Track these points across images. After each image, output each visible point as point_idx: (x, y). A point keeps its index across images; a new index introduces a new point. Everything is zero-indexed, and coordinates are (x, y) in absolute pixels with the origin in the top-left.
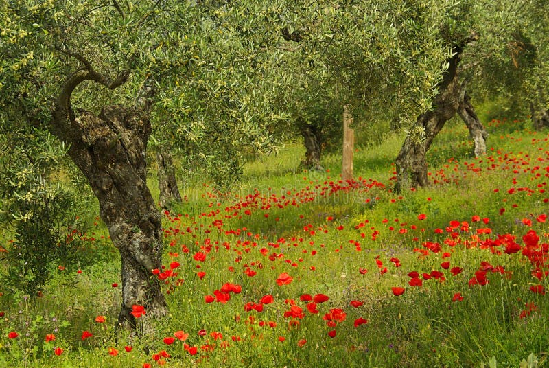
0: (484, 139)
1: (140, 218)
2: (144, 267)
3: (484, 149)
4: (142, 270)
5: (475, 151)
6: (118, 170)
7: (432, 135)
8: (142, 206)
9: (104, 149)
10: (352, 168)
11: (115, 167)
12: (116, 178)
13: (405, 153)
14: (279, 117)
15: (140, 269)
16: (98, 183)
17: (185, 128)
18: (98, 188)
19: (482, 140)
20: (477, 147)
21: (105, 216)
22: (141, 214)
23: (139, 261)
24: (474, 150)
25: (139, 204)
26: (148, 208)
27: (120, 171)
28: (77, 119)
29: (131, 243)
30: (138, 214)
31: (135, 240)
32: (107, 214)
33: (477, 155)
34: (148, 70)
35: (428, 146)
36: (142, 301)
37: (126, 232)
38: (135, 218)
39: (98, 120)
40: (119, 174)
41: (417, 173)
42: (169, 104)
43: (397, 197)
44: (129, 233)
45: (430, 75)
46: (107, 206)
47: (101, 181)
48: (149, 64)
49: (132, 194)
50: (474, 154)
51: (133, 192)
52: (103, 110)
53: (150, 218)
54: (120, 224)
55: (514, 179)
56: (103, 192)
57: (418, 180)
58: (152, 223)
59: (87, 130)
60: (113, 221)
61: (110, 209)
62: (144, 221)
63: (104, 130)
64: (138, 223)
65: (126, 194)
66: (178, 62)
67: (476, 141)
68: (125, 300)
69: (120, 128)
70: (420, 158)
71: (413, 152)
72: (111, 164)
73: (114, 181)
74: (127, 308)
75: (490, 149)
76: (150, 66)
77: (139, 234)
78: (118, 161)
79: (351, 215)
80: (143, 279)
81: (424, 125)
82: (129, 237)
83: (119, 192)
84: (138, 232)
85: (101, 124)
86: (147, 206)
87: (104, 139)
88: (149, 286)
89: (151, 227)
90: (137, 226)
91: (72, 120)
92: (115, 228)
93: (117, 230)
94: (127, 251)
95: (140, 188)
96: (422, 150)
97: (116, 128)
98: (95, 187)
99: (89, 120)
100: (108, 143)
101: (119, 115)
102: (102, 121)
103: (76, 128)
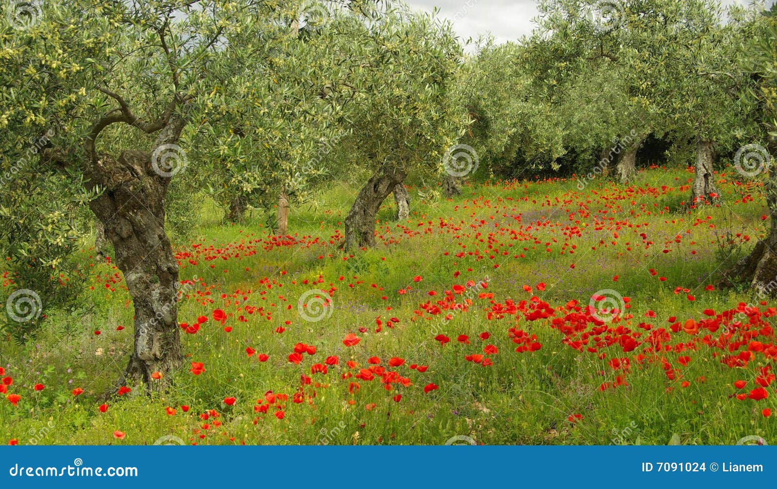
0: (408, 203)
1: (159, 268)
3: (408, 213)
7: (382, 198)
8: (162, 256)
9: (127, 195)
10: (286, 223)
11: (136, 214)
12: (137, 225)
13: (355, 213)
14: (318, 173)
16: (118, 229)
18: (117, 234)
19: (406, 204)
20: (401, 210)
21: (122, 264)
22: (159, 263)
23: (157, 312)
24: (398, 213)
25: (159, 254)
26: (167, 258)
27: (140, 218)
28: (99, 162)
29: (150, 294)
30: (156, 264)
31: (154, 290)
32: (123, 262)
33: (401, 218)
34: (204, 116)
35: (378, 208)
36: (158, 353)
37: (145, 282)
38: (153, 268)
39: (119, 165)
40: (140, 221)
41: (365, 233)
42: (226, 151)
43: (348, 255)
44: (147, 283)
45: (449, 140)
46: (125, 254)
47: (121, 228)
48: (205, 109)
49: (152, 243)
50: (397, 218)
51: (153, 240)
52: (122, 154)
53: (169, 269)
54: (138, 273)
55: (460, 244)
56: (122, 239)
57: (366, 240)
58: (171, 274)
59: (109, 174)
60: (130, 269)
61: (128, 258)
62: (163, 272)
63: (125, 175)
64: (157, 273)
65: (145, 242)
66: (236, 110)
67: (400, 204)
68: (139, 352)
69: (141, 174)
70: (369, 218)
71: (362, 213)
72: (133, 211)
73: (134, 230)
74: (141, 360)
75: (413, 214)
76: (206, 111)
77: (157, 285)
78: (140, 208)
79: (301, 271)
80: (159, 331)
81: (375, 187)
82: (147, 287)
83: (139, 239)
84: (157, 282)
85: (122, 169)
86: (166, 256)
87: (127, 185)
88: (165, 338)
89: (170, 277)
90: (156, 276)
91: (95, 162)
92: (133, 277)
93: (135, 280)
94: (144, 301)
95: (160, 238)
96: (371, 211)
97: (137, 174)
98: (114, 234)
99: (110, 163)
100: (131, 188)
101: (140, 160)
102: (122, 166)
103: (99, 171)
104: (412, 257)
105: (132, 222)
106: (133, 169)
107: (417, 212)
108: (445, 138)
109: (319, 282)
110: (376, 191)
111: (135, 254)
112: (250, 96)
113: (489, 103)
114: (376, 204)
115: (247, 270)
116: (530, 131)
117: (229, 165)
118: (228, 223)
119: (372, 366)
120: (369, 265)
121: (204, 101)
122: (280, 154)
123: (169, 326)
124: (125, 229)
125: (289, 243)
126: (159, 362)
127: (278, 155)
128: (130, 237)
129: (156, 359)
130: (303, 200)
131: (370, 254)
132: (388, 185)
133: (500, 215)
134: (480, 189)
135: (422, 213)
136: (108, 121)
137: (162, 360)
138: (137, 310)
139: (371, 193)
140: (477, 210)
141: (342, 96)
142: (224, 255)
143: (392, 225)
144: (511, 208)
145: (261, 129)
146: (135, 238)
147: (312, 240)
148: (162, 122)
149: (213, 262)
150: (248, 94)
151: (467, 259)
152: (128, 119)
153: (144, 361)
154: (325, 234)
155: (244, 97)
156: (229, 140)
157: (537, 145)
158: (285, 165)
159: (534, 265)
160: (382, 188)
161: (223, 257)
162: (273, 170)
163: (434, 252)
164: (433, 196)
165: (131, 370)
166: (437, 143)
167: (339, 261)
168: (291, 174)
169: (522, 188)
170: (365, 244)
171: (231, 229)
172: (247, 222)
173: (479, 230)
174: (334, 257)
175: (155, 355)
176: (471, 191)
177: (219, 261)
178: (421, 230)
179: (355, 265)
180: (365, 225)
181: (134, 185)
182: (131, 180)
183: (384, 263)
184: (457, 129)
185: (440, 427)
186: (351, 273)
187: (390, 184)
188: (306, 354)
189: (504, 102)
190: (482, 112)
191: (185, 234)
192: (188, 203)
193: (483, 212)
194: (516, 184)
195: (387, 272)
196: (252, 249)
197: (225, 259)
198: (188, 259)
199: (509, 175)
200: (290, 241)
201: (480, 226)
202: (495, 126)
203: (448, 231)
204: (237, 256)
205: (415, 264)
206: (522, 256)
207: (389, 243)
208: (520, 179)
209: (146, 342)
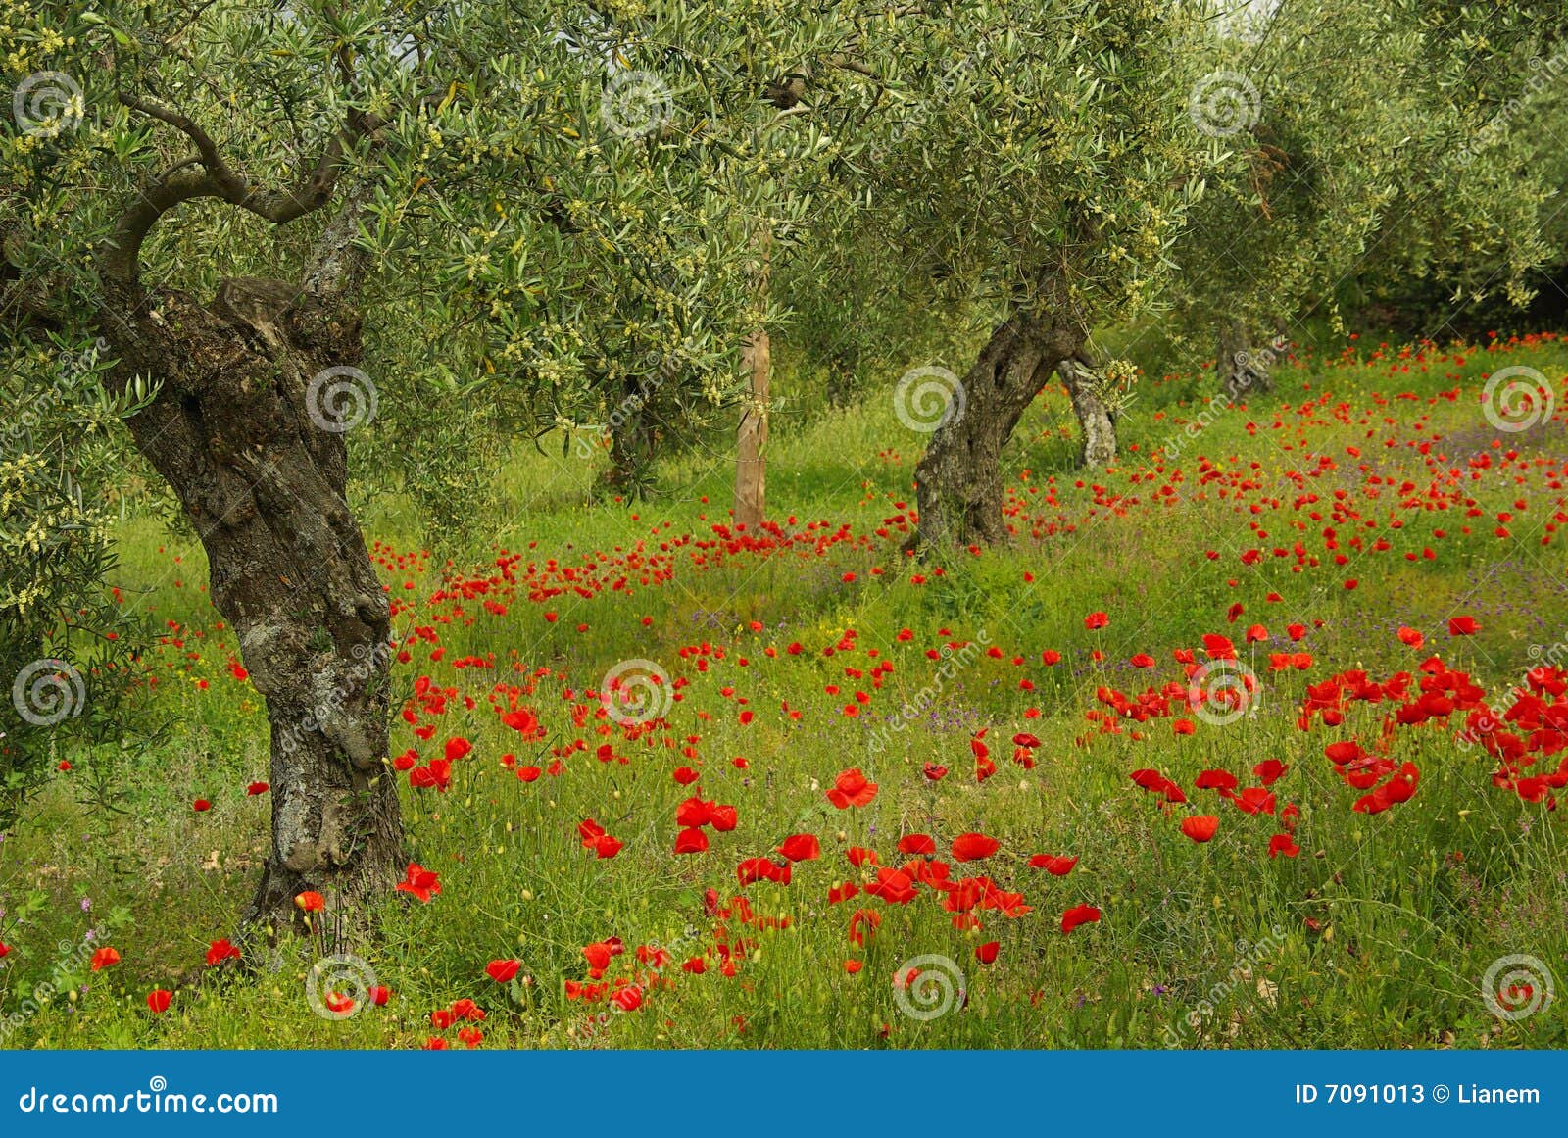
0: (1111, 419)
1: (332, 607)
2: (343, 751)
3: (1112, 448)
4: (337, 761)
5: (1088, 453)
6: (270, 468)
7: (1020, 402)
8: (339, 574)
9: (233, 406)
10: (762, 490)
11: (262, 457)
12: (265, 489)
13: (944, 450)
15: (331, 759)
16: (213, 502)
17: (527, 343)
18: (212, 517)
19: (1106, 423)
20: (1092, 440)
21: (229, 601)
22: (333, 595)
23: (330, 734)
24: (1084, 448)
25: (330, 568)
26: (355, 579)
27: (274, 468)
28: (154, 314)
29: (308, 683)
30: (325, 596)
31: (318, 671)
32: (232, 594)
33: (1092, 463)
34: (421, 168)
35: (1008, 430)
36: (335, 849)
37: (292, 650)
38: (316, 607)
39: (211, 320)
40: (273, 478)
41: (976, 507)
42: (484, 269)
43: (927, 570)
44: (299, 651)
45: (1157, 213)
46: (236, 572)
47: (222, 499)
48: (422, 150)
49: (309, 537)
50: (1083, 461)
51: (314, 529)
52: (222, 290)
53: (361, 609)
54: (272, 623)
55: (1254, 527)
56: (226, 530)
57: (978, 525)
58: (368, 624)
59: (183, 348)
60: (252, 614)
61: (244, 581)
62: (345, 618)
63: (230, 347)
64: (326, 623)
65: (291, 535)
66: (509, 147)
67: (1089, 425)
68: (285, 848)
69: (274, 343)
70: (985, 463)
71: (965, 447)
72: (253, 449)
73: (257, 499)
74: (290, 872)
75: (1128, 448)
76: (426, 156)
77: (329, 656)
78: (272, 439)
79: (794, 618)
80: (338, 787)
81: (997, 372)
82: (300, 664)
83: (273, 529)
84: (327, 647)
85: (221, 332)
86: (352, 573)
87: (233, 376)
88: (356, 806)
89: (366, 631)
90: (323, 632)
91: (142, 315)
92: (259, 634)
93: (266, 643)
94: (294, 704)
95: (333, 521)
96: (990, 441)
97: (263, 343)
98: (203, 516)
99: (186, 317)
100: (245, 385)
101: (271, 304)
102: (221, 322)
103: (152, 340)
104: (1113, 569)
105: (251, 479)
106: (253, 331)
107: (1140, 444)
108: (1147, 207)
109: (841, 647)
110: (1001, 384)
111: (263, 571)
112: (548, 107)
113: (1314, 117)
114: (1006, 418)
115: (647, 622)
116: (1442, 195)
117: (496, 306)
118: (606, 496)
119: (913, 861)
120: (987, 594)
121: (417, 127)
122: (647, 266)
123: (366, 772)
124: (235, 504)
125: (762, 545)
126: (339, 876)
127: (642, 272)
128: (247, 522)
129: (331, 868)
130: (719, 396)
131: (992, 564)
132: (1035, 364)
133: (1378, 443)
134: (1324, 372)
135: (1153, 447)
136: (169, 195)
137: (348, 868)
138: (276, 729)
139: (986, 389)
140: (1311, 432)
141: (835, 99)
142: (583, 586)
143: (1065, 482)
144: (1411, 421)
145: (578, 203)
146: (260, 523)
147: (831, 532)
148: (313, 191)
149: (551, 605)
150: (541, 102)
151: (1268, 572)
152: (227, 189)
153: (299, 874)
154: (868, 515)
155: (529, 112)
156: (493, 234)
157: (1463, 233)
158: (664, 298)
159: (1462, 578)
160: (1019, 374)
161: (578, 590)
162: (628, 315)
163: (1174, 553)
164: (1119, 377)
165: (265, 903)
166: (1123, 222)
167: (903, 586)
168: (681, 324)
169: (1451, 367)
170: (975, 537)
171: (612, 514)
172: (667, 495)
173: (1313, 486)
174: (887, 577)
175: (328, 856)
176: (1300, 381)
177: (569, 604)
178: (1144, 494)
179: (948, 598)
180: (973, 482)
181: (252, 374)
182: (246, 360)
183: (1029, 588)
184: (1181, 179)
185: (1111, 1029)
186: (936, 622)
187: (1042, 361)
188: (708, 829)
189: (1359, 114)
190: (1297, 143)
191: (457, 523)
192: (463, 437)
193: (1330, 435)
194: (1432, 354)
195: (1038, 614)
196: (662, 566)
197: (586, 594)
198: (481, 599)
199: (1417, 330)
200: (773, 538)
201: (1315, 475)
202: (1336, 184)
203: (1223, 494)
204: (619, 586)
205: (1120, 589)
206: (1427, 554)
207: (1042, 532)
208: (1443, 341)
209: (301, 819)
